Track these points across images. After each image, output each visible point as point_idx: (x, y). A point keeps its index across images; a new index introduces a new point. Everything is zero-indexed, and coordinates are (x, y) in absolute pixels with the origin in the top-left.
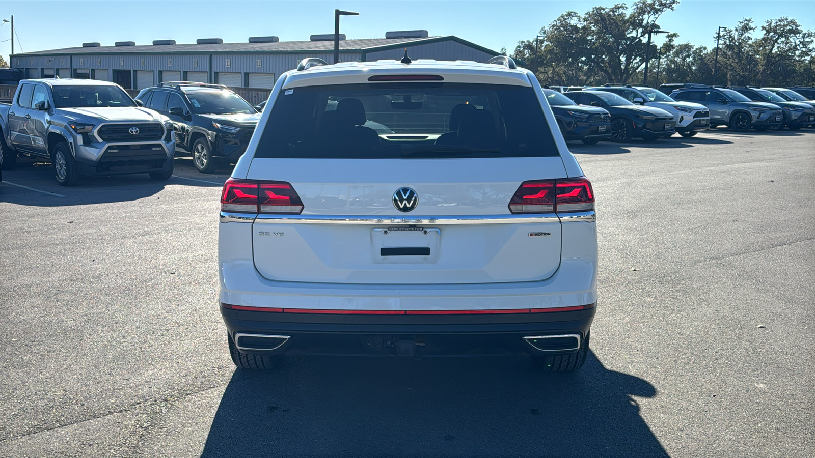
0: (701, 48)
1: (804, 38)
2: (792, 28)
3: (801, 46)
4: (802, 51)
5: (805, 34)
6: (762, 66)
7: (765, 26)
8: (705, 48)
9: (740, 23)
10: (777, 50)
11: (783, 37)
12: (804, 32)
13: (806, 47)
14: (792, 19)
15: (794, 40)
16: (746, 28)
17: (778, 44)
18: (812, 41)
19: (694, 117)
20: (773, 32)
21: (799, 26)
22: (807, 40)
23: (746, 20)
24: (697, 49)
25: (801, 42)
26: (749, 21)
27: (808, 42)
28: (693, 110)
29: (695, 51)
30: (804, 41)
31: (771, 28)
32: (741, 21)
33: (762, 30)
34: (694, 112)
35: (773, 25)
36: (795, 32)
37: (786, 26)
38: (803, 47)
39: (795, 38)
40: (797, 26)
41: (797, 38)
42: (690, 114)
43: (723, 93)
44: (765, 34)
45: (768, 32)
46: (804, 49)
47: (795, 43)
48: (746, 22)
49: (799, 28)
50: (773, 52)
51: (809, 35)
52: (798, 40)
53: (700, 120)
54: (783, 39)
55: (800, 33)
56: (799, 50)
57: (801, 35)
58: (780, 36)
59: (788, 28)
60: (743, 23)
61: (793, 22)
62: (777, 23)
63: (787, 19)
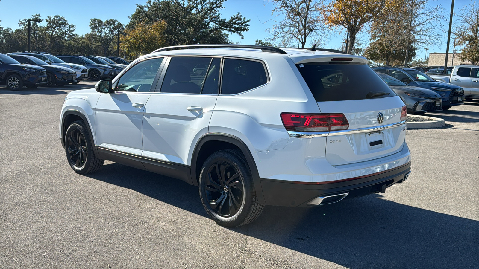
0: (8, 29)
1: (69, 28)
2: (63, 22)
3: (69, 32)
4: (69, 35)
5: (70, 26)
6: (48, 42)
7: (47, 19)
8: (11, 29)
9: (33, 16)
10: (55, 34)
11: (58, 26)
12: (69, 25)
13: (71, 33)
14: (62, 17)
15: (65, 29)
16: (37, 20)
17: (56, 30)
18: (74, 30)
19: (82, 72)
20: (52, 23)
21: (67, 21)
22: (71, 29)
23: (36, 15)
24: (5, 30)
25: (68, 30)
26: (38, 15)
27: (72, 30)
28: (81, 68)
29: (4, 31)
30: (70, 29)
31: (51, 21)
32: (33, 15)
33: (46, 21)
34: (81, 70)
35: (52, 19)
36: (65, 24)
37: (60, 20)
38: (70, 33)
39: (65, 27)
40: (65, 21)
41: (66, 28)
42: (79, 71)
43: (82, 59)
44: (48, 24)
45: (50, 23)
46: (70, 34)
47: (65, 30)
48: (36, 16)
49: (67, 22)
50: (53, 34)
51: (72, 26)
52: (67, 29)
53: (85, 74)
54: (58, 28)
55: (67, 25)
56: (67, 34)
57: (68, 26)
58: (57, 26)
59: (61, 21)
60: (35, 16)
61: (62, 18)
62: (54, 18)
63: (59, 17)
